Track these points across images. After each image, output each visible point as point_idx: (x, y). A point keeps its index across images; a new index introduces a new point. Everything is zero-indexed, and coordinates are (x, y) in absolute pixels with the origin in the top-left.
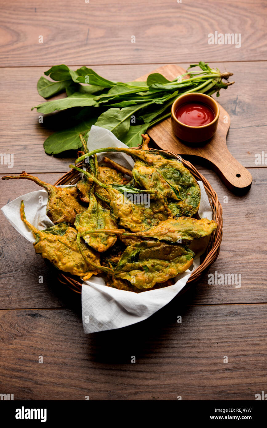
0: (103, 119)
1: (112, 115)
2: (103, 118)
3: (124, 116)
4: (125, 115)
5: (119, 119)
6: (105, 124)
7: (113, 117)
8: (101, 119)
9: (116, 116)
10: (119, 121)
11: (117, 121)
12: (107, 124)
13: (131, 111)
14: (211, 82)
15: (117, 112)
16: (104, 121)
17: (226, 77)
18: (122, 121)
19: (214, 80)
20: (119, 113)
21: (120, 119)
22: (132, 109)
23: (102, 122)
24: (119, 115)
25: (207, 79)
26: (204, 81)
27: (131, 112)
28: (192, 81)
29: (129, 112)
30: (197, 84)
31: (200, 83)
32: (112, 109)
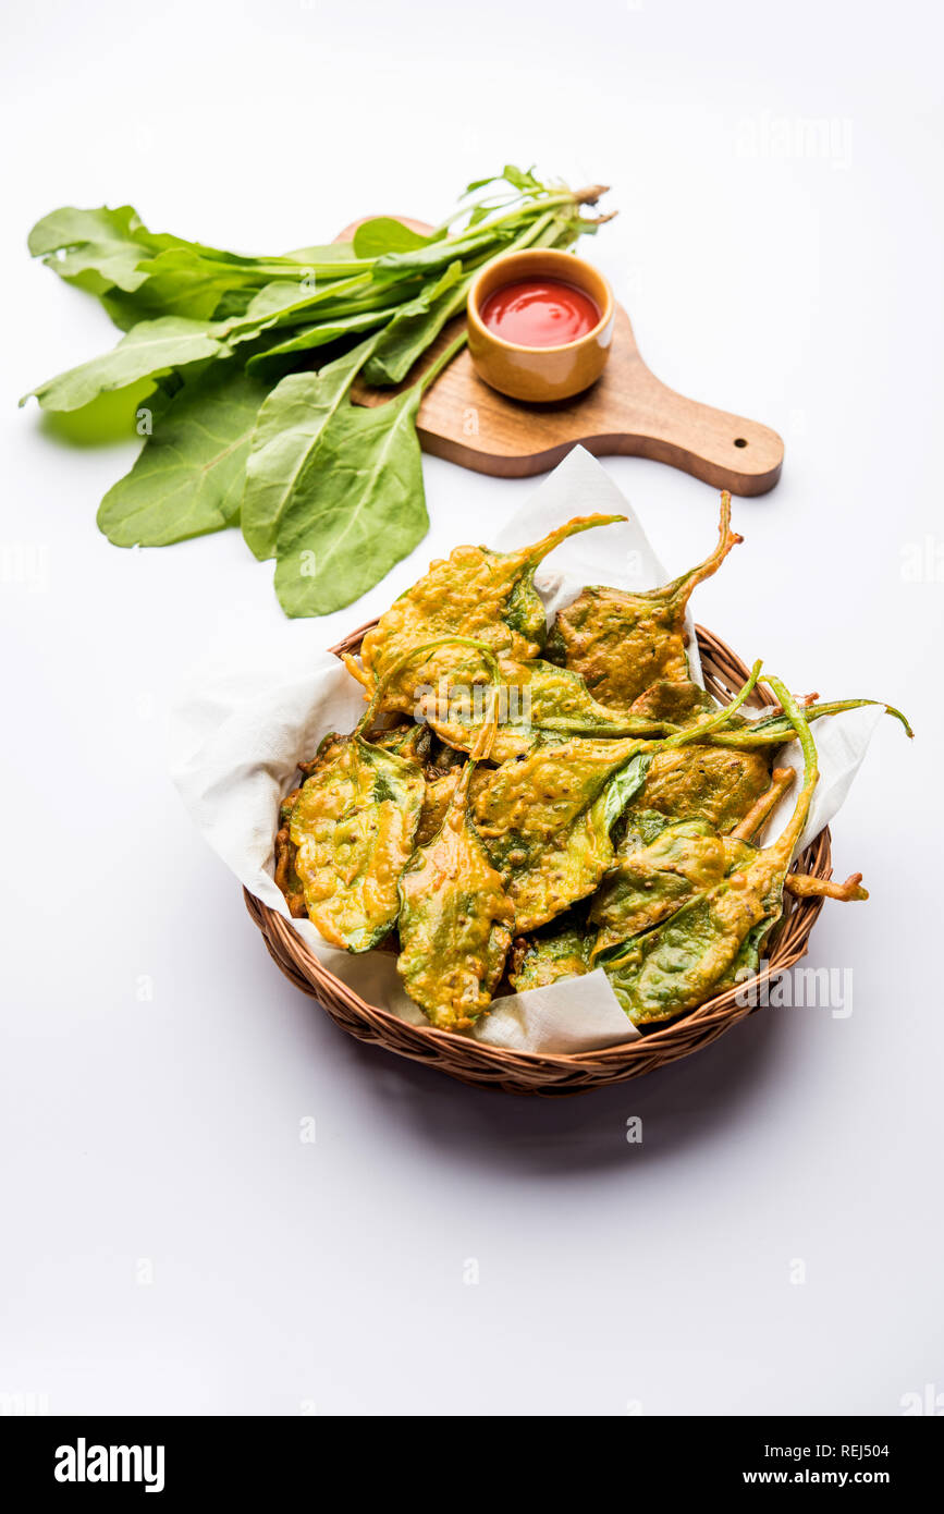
0: (274, 416)
1: (298, 398)
2: (273, 413)
3: (332, 394)
4: (335, 389)
5: (322, 404)
6: (282, 430)
7: (301, 402)
8: (267, 416)
9: (311, 399)
10: (325, 411)
11: (318, 412)
12: (288, 427)
13: (348, 370)
14: (552, 222)
15: (311, 384)
16: (276, 419)
17: (590, 200)
18: (334, 407)
19: (559, 212)
20: (317, 388)
21: (325, 406)
22: (349, 364)
23: (272, 424)
24: (318, 392)
25: (537, 213)
26: (528, 221)
27: (348, 373)
28: (495, 229)
29: (342, 374)
30: (510, 235)
31: (520, 230)
32: (290, 379)
